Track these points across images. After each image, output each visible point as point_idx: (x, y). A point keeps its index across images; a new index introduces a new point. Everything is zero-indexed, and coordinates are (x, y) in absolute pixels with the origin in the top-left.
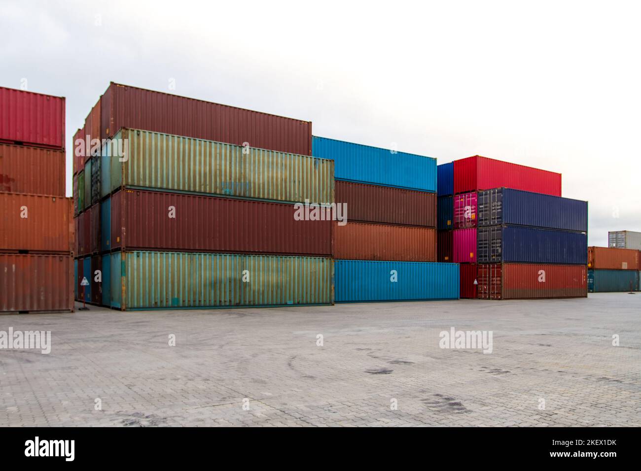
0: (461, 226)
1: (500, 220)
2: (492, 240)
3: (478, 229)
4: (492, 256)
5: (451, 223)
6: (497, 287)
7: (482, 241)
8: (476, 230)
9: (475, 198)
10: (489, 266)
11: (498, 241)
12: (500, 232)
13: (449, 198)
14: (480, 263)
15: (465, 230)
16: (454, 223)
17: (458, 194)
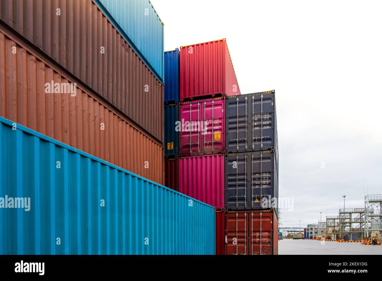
0: (193, 151)
1: (270, 142)
2: (255, 174)
3: (226, 156)
4: (254, 199)
5: (175, 147)
6: (263, 247)
7: (235, 175)
8: (223, 158)
9: (220, 107)
10: (249, 214)
11: (264, 175)
12: (269, 161)
13: (170, 107)
14: (230, 210)
15: (201, 158)
16: (181, 145)
17: (188, 100)
